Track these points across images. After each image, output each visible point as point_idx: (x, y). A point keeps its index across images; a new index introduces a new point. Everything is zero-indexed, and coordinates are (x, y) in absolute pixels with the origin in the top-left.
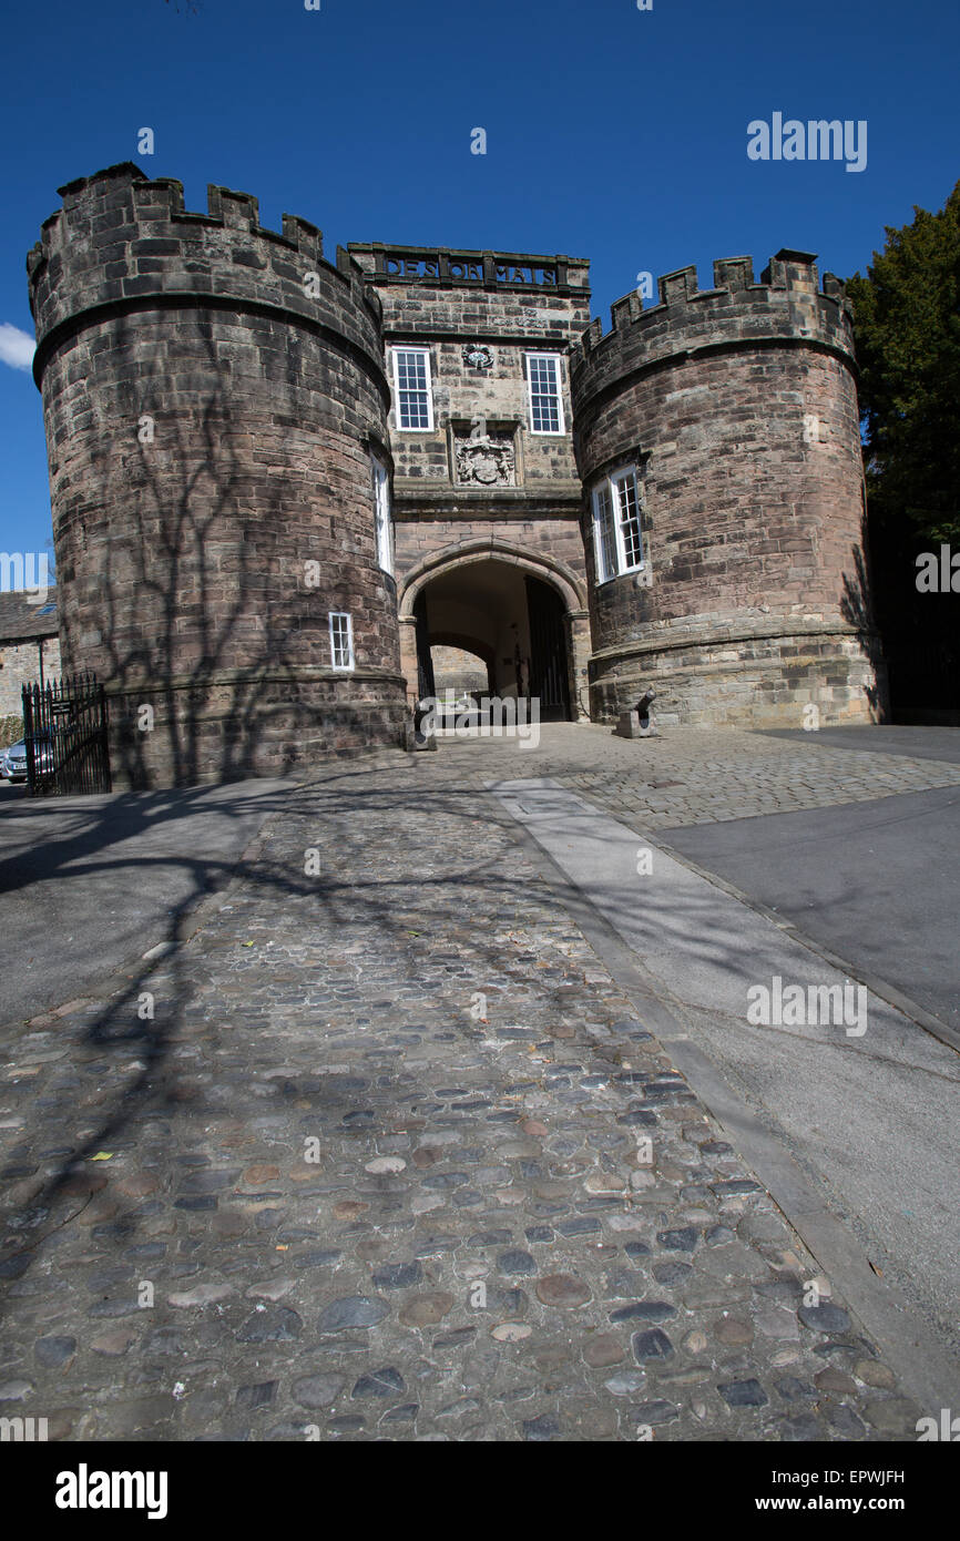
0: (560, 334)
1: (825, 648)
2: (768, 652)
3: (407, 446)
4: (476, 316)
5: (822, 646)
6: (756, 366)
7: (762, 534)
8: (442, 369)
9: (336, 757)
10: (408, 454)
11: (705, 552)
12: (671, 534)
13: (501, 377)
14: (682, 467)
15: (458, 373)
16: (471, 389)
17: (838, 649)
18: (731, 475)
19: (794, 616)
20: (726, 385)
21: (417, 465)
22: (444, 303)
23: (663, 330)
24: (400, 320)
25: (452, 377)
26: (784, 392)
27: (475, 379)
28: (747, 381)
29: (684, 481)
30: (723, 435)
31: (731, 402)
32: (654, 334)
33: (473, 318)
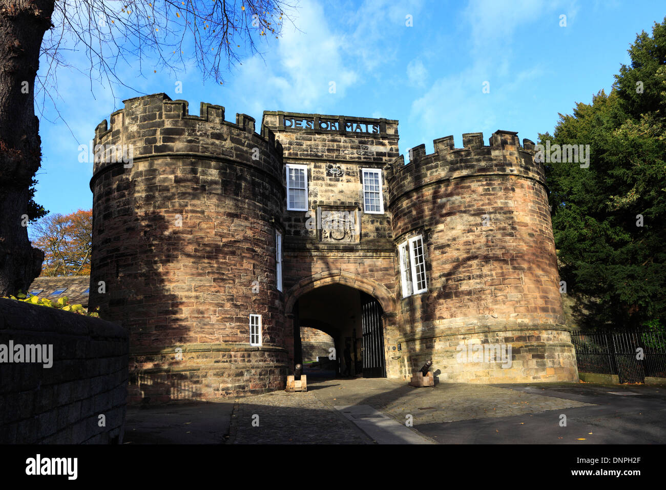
0: (382, 160)
1: (530, 338)
2: (497, 340)
3: (293, 219)
4: (334, 150)
5: (529, 337)
6: (486, 187)
7: (492, 275)
8: (314, 177)
9: (250, 394)
10: (293, 223)
11: (460, 284)
12: (441, 273)
13: (347, 182)
14: (447, 238)
15: (323, 179)
16: (330, 188)
17: (538, 338)
18: (474, 243)
19: (512, 319)
20: (470, 197)
21: (298, 229)
22: (317, 142)
23: (436, 166)
24: (291, 151)
25: (320, 182)
26: (502, 201)
27: (332, 183)
28: (482, 195)
29: (448, 245)
30: (469, 222)
31: (473, 205)
32: (431, 168)
33: (333, 150)
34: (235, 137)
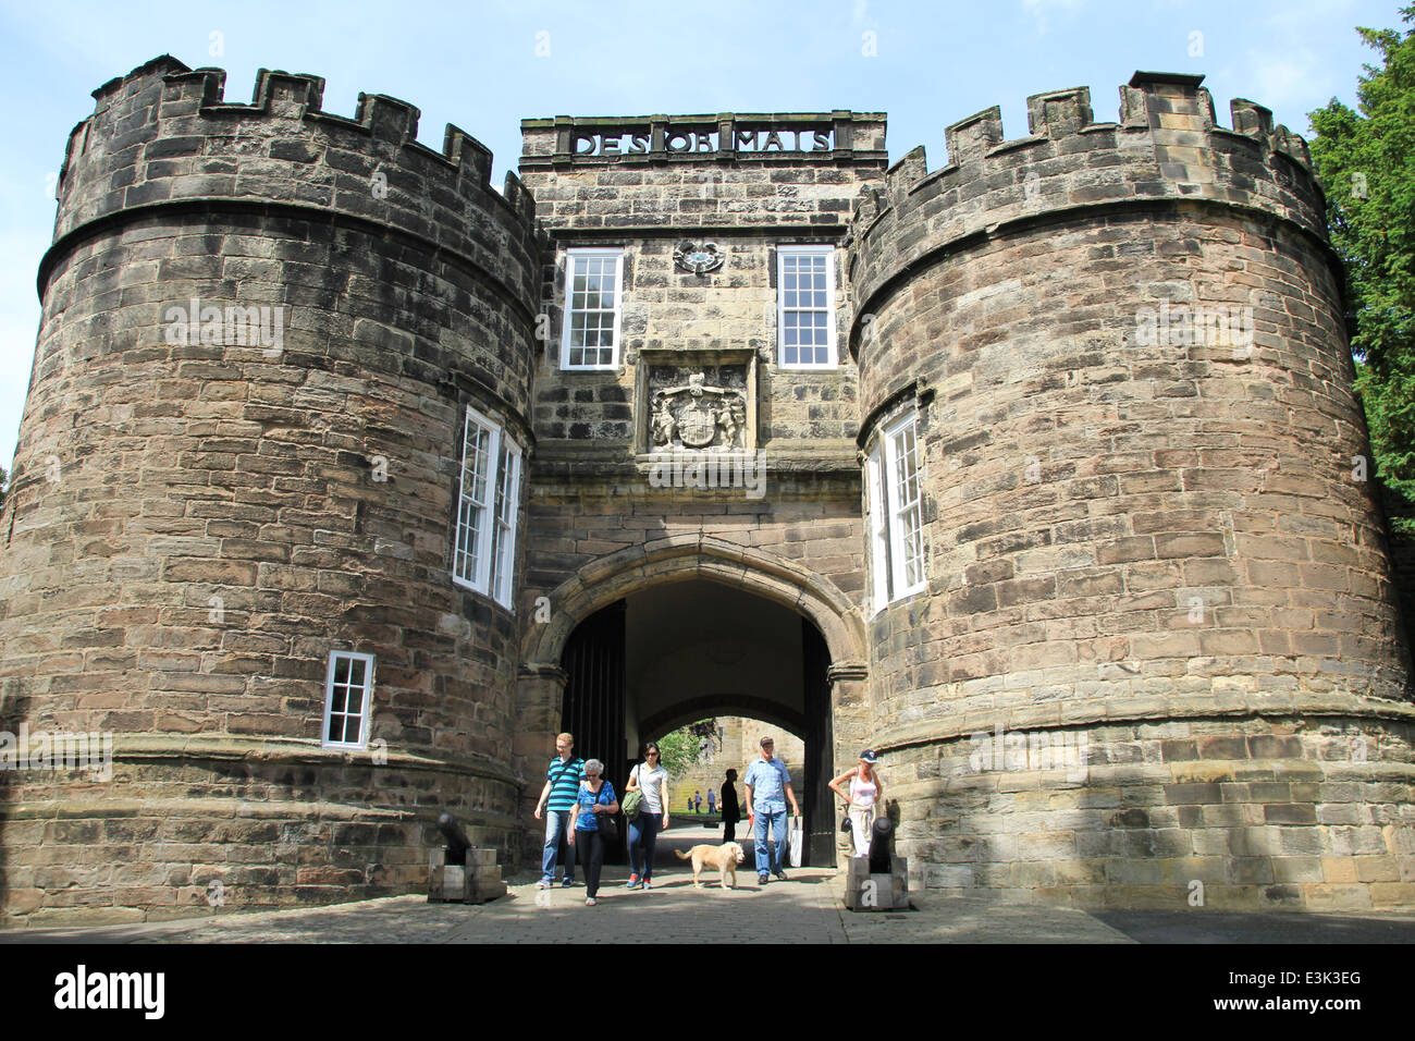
0: (835, 219)
1: (1258, 745)
2: (1137, 750)
3: (572, 393)
4: (701, 202)
5: (1252, 741)
6: (1100, 245)
7: (1120, 527)
8: (639, 279)
10: (571, 404)
11: (1018, 559)
12: (964, 528)
13: (732, 286)
14: (980, 413)
15: (664, 282)
16: (683, 305)
17: (1290, 749)
18: (1061, 424)
19: (1192, 680)
20: (1049, 278)
21: (585, 420)
22: (653, 187)
23: (952, 202)
24: (584, 214)
25: (654, 289)
26: (1152, 283)
27: (690, 290)
28: (1086, 269)
29: (984, 436)
30: (1046, 356)
31: (1059, 304)
32: (938, 208)
33: (697, 203)
34: (342, 151)
